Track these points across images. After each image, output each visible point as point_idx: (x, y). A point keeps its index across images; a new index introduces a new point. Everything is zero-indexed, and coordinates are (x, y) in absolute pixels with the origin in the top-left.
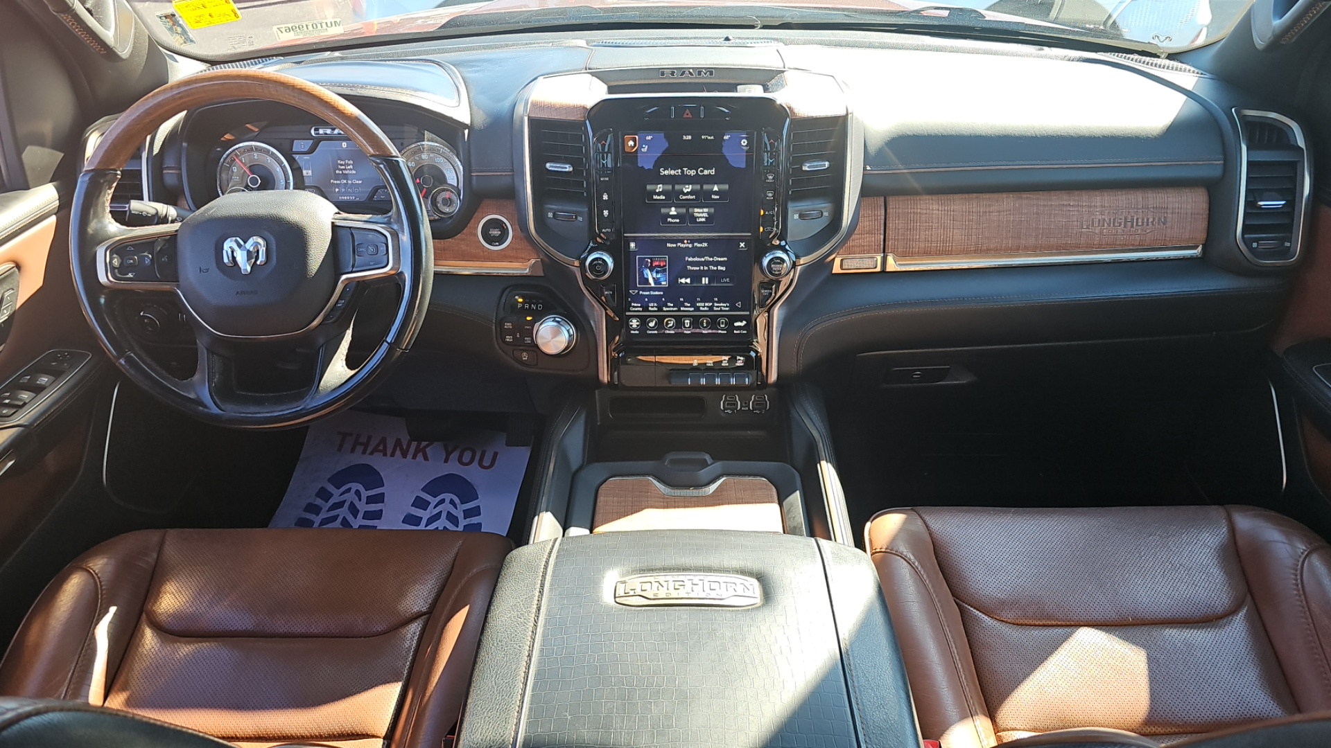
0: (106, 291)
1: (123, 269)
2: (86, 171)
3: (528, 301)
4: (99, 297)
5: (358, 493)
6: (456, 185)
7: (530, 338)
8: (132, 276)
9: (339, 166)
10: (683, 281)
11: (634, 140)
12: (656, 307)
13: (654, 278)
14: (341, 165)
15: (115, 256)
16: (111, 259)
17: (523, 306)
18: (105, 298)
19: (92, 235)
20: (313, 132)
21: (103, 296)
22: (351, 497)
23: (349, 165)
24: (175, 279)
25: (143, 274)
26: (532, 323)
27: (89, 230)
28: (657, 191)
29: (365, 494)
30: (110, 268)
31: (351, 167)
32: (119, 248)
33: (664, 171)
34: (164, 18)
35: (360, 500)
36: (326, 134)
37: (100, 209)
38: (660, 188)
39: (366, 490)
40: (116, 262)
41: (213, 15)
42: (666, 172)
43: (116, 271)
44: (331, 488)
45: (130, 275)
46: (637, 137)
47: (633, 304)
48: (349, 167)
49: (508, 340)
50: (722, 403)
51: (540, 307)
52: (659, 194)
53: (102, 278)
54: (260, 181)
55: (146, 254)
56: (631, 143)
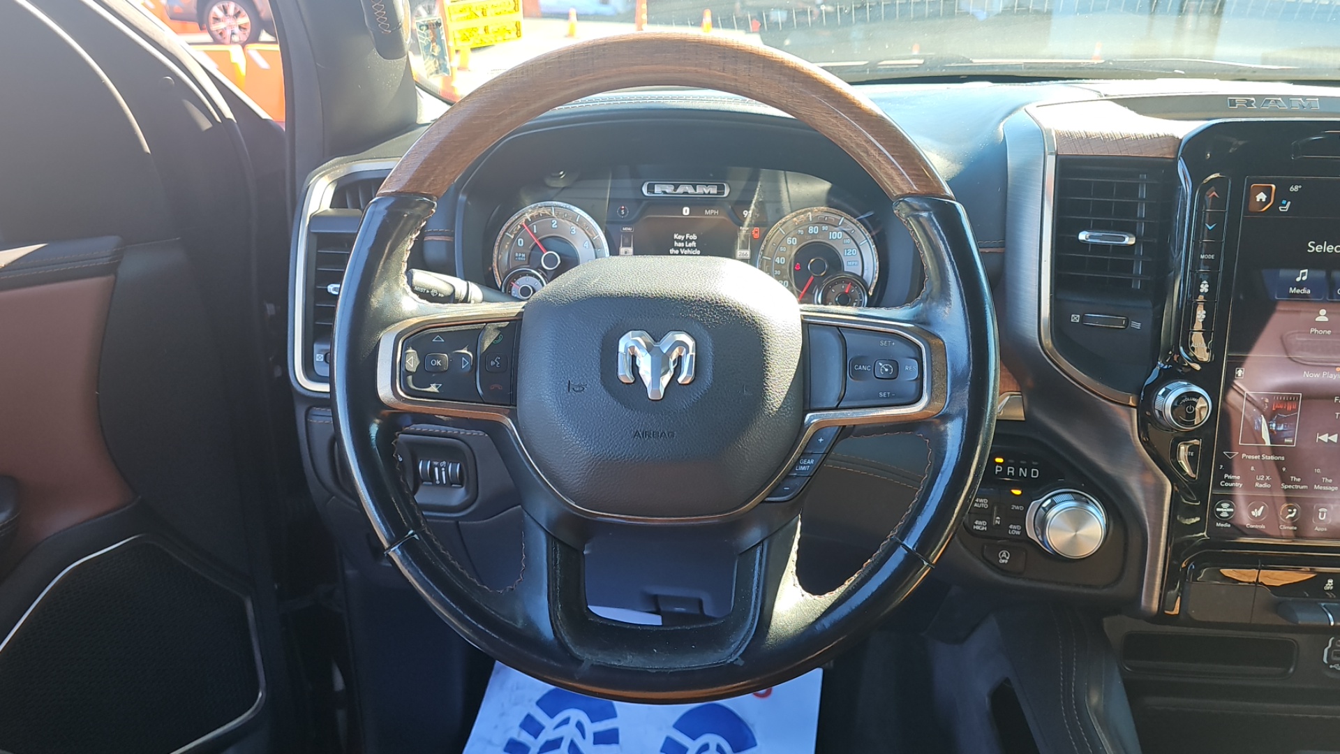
0: (386, 412)
1: (424, 374)
2: (383, 194)
3: (1011, 461)
4: (371, 422)
5: (580, 726)
6: (860, 274)
7: (1019, 527)
8: (436, 390)
9: (676, 244)
10: (1325, 438)
11: (1268, 191)
12: (1268, 482)
13: (1271, 431)
14: (679, 241)
15: (410, 350)
16: (404, 355)
17: (1005, 470)
18: (379, 425)
19: (377, 308)
20: (645, 190)
21: (377, 421)
22: (569, 732)
23: (690, 241)
24: (508, 397)
25: (457, 388)
26: (1025, 500)
27: (373, 300)
28: (1298, 279)
29: (591, 728)
30: (399, 371)
31: (694, 244)
32: (420, 338)
33: (1315, 245)
34: (425, 28)
35: (584, 737)
36: (665, 192)
37: (393, 265)
38: (1303, 275)
39: (592, 722)
40: (412, 363)
41: (490, 29)
42: (1318, 249)
43: (410, 378)
44: (541, 716)
45: (433, 388)
46: (1273, 186)
47: (1226, 476)
48: (690, 245)
49: (978, 528)
50: (1326, 650)
51: (1035, 473)
52: (1300, 285)
53: (384, 390)
54: (559, 262)
55: (464, 351)
56: (1262, 197)
